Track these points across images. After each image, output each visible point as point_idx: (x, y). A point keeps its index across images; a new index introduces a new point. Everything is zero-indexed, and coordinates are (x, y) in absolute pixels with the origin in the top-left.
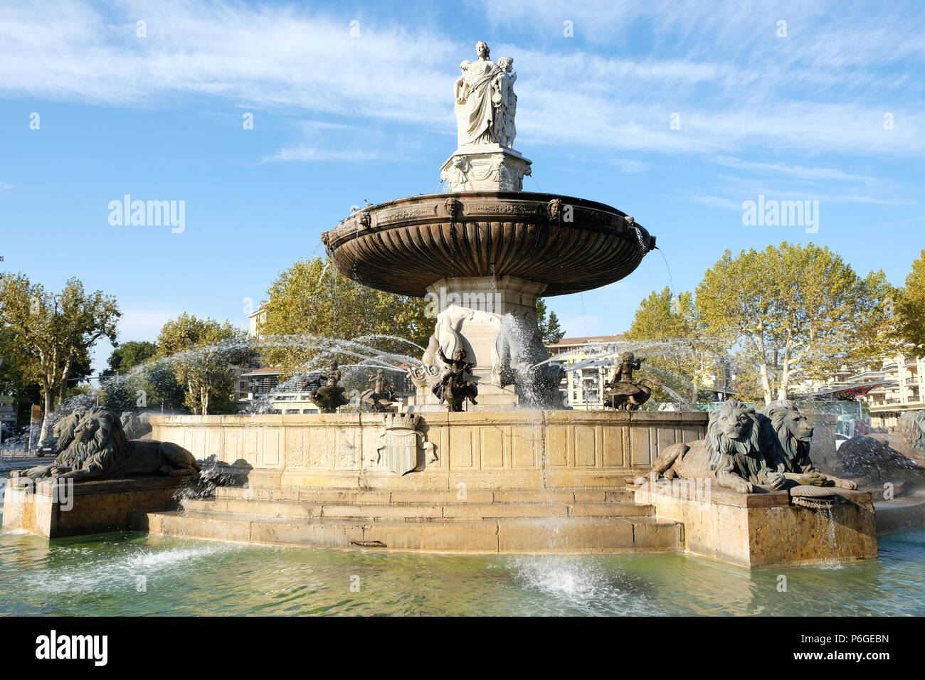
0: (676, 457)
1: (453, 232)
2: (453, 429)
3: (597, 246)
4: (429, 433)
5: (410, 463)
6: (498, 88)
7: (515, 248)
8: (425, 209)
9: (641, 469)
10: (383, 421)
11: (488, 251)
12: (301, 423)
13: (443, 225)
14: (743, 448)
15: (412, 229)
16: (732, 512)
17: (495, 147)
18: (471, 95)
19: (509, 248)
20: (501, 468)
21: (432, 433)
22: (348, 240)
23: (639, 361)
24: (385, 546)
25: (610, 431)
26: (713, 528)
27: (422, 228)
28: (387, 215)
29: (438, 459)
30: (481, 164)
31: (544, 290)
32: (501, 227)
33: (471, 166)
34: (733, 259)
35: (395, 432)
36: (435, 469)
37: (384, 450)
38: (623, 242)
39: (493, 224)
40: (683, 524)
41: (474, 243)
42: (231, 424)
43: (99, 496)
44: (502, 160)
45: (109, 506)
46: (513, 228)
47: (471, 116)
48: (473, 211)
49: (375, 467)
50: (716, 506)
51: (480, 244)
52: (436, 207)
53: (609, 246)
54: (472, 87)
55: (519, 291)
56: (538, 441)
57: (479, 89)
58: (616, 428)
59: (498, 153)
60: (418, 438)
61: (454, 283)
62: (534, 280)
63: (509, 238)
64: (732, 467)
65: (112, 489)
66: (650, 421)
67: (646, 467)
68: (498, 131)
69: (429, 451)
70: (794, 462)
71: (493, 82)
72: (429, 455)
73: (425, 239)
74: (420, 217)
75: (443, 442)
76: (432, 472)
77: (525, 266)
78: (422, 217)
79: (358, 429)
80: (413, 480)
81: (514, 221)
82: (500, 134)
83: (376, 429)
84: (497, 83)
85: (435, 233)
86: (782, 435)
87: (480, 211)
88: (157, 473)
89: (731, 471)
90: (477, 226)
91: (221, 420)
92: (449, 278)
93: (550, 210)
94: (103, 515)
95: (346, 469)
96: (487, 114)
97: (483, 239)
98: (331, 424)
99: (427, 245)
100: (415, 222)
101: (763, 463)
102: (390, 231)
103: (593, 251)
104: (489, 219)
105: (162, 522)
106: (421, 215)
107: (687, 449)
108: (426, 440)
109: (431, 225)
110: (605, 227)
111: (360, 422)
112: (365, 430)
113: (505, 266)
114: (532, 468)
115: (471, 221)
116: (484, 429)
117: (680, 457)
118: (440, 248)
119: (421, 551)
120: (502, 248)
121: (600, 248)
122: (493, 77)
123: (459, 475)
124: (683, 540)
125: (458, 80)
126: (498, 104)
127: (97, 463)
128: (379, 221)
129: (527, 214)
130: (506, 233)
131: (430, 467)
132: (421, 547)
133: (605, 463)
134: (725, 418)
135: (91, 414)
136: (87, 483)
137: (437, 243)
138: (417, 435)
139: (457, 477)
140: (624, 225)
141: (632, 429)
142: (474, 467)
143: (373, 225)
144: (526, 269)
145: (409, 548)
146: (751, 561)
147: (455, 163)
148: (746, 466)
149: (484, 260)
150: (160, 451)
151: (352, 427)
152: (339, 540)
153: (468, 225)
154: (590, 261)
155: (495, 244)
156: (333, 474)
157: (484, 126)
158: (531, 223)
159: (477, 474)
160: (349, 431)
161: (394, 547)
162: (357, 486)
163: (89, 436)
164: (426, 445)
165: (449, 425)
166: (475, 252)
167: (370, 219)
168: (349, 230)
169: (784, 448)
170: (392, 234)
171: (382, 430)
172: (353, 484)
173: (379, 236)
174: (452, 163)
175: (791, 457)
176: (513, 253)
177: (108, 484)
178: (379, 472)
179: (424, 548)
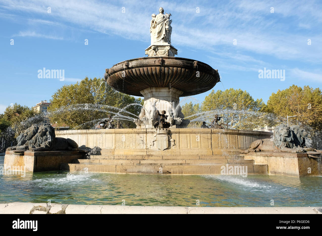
0: (260, 144)
1: (160, 70)
2: (180, 135)
3: (207, 78)
4: (172, 136)
5: (166, 146)
6: (167, 24)
7: (181, 77)
8: (151, 62)
9: (242, 149)
10: (156, 131)
11: (171, 78)
12: (122, 132)
13: (157, 67)
14: (289, 140)
15: (145, 68)
16: (291, 159)
17: (166, 44)
18: (158, 26)
19: (178, 77)
20: (197, 148)
21: (173, 136)
22: (118, 72)
23: (220, 118)
24: (170, 173)
25: (232, 136)
26: (282, 165)
27: (149, 68)
28: (136, 63)
29: (175, 145)
30: (161, 49)
31: (182, 94)
32: (177, 69)
33: (158, 50)
34: (215, 93)
35: (160, 135)
36: (174, 148)
37: (156, 142)
38: (214, 78)
39: (175, 68)
40: (268, 165)
41: (167, 74)
42: (91, 132)
43: (50, 157)
44: (169, 48)
45: (52, 161)
46: (181, 70)
47: (158, 33)
48: (168, 63)
49: (152, 148)
50: (283, 158)
51: (169, 75)
52: (155, 61)
53: (210, 79)
54: (158, 23)
55: (175, 93)
56: (209, 139)
57: (161, 24)
58: (234, 135)
59: (168, 46)
60: (169, 137)
61: (153, 89)
62: (180, 90)
63: (179, 73)
64: (286, 145)
65: (53, 154)
66: (244, 133)
67: (243, 149)
68: (167, 39)
69: (172, 142)
70: (302, 144)
71: (166, 22)
72: (172, 143)
73: (150, 72)
74: (149, 64)
75: (177, 139)
76: (173, 149)
77: (181, 84)
78: (150, 64)
79: (145, 134)
80: (167, 152)
81: (182, 68)
82: (167, 40)
83: (152, 134)
84: (167, 22)
85: (154, 70)
86: (298, 136)
87: (171, 63)
88: (67, 149)
89: (286, 147)
90: (169, 69)
91: (87, 131)
92: (151, 88)
93: (194, 65)
94: (51, 164)
95: (140, 148)
96: (164, 32)
97: (171, 73)
98: (135, 132)
99: (150, 74)
100: (147, 66)
101: (294, 145)
102: (136, 69)
103: (205, 80)
104: (173, 66)
105: (76, 167)
106: (149, 63)
107: (263, 142)
108: (171, 138)
109: (153, 67)
110: (210, 72)
111: (146, 132)
112: (148, 134)
113: (174, 84)
114: (208, 148)
115: (167, 67)
116: (191, 135)
117: (261, 144)
118: (155, 76)
119: (184, 175)
120: (176, 77)
121: (207, 79)
122: (165, 20)
123: (184, 150)
124: (268, 170)
125: (152, 20)
126: (167, 29)
127: (47, 145)
128: (133, 65)
129: (186, 65)
130: (179, 71)
131: (172, 147)
132: (184, 173)
133: (231, 147)
134: (282, 130)
135: (43, 126)
136: (45, 152)
137: (154, 74)
138: (168, 136)
139: (183, 151)
140: (215, 72)
141: (238, 136)
142: (188, 148)
143: (130, 66)
144: (181, 85)
145: (179, 173)
146: (299, 175)
147: (153, 48)
148: (289, 145)
149: (168, 81)
150: (66, 142)
151: (143, 133)
152: (152, 171)
153: (166, 68)
154: (203, 84)
155: (175, 75)
156: (135, 150)
157: (162, 36)
158: (187, 69)
159: (190, 150)
160: (141, 135)
161: (174, 173)
162: (146, 154)
163: (44, 134)
164: (171, 140)
165: (179, 133)
166: (166, 78)
167: (129, 64)
168: (119, 68)
169: (299, 140)
170: (137, 70)
171: (155, 135)
172: (145, 154)
173: (132, 70)
174: (151, 48)
175: (301, 143)
176: (179, 79)
177: (52, 152)
178: (153, 149)
179: (185, 173)
